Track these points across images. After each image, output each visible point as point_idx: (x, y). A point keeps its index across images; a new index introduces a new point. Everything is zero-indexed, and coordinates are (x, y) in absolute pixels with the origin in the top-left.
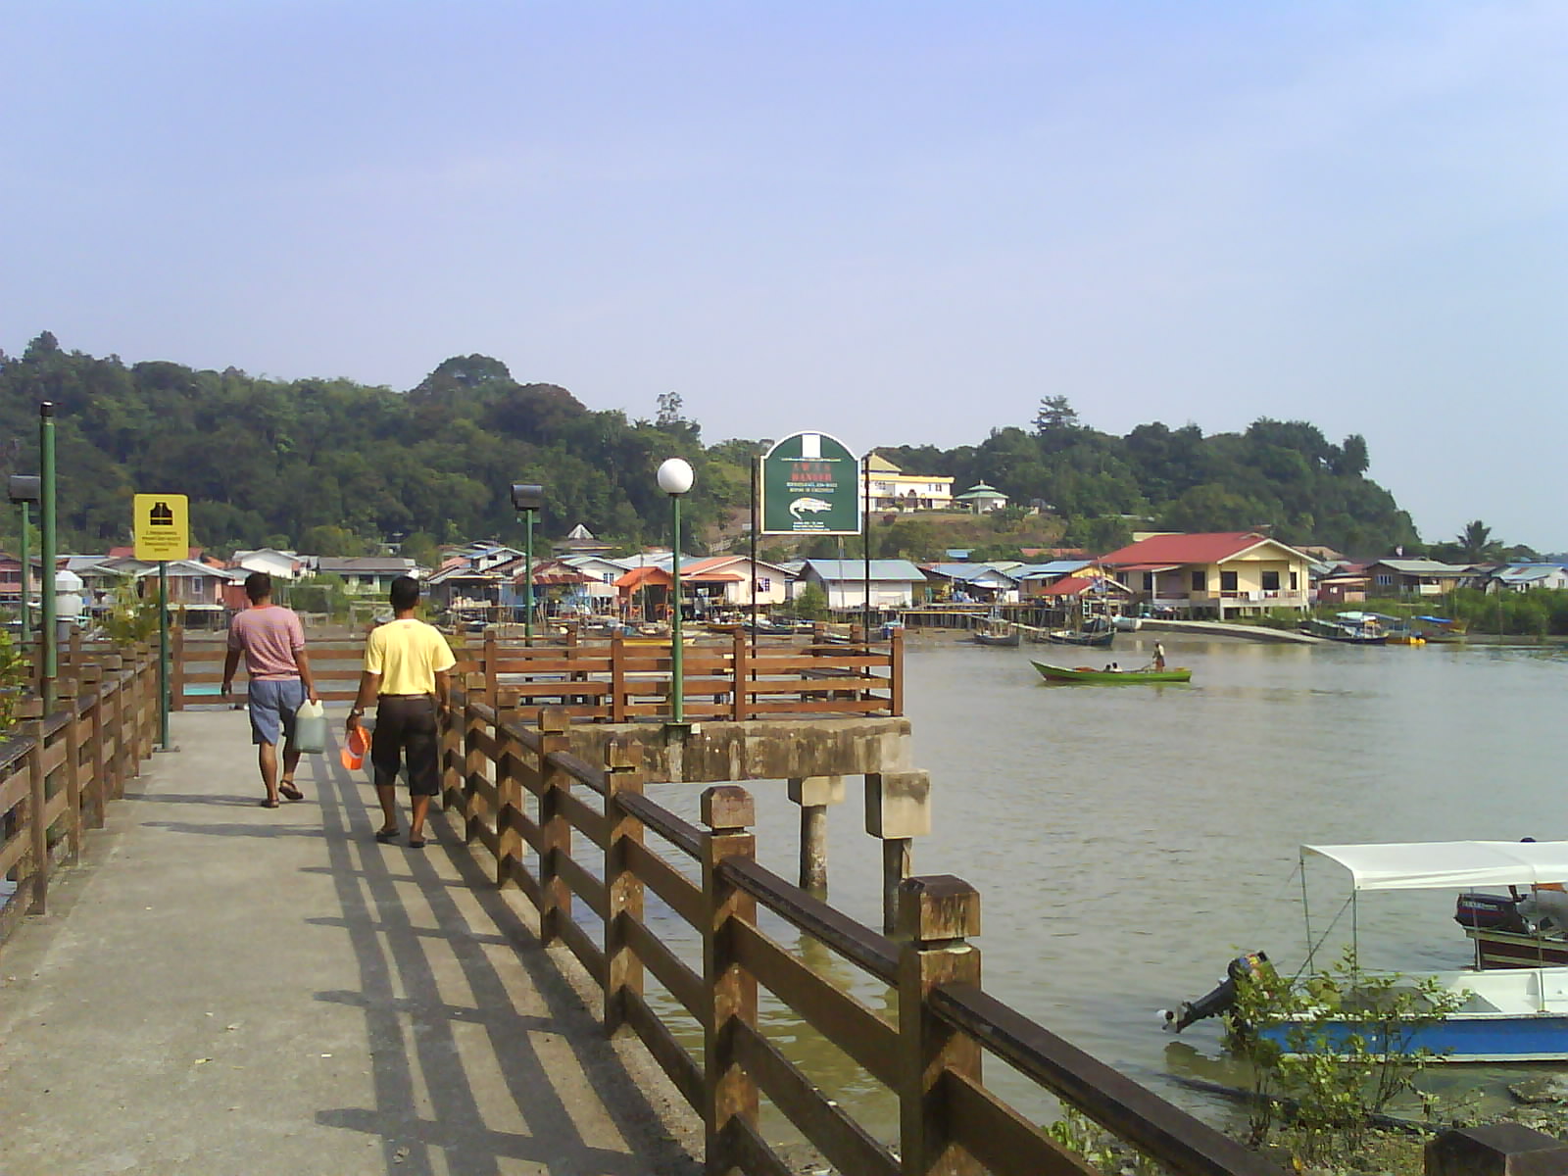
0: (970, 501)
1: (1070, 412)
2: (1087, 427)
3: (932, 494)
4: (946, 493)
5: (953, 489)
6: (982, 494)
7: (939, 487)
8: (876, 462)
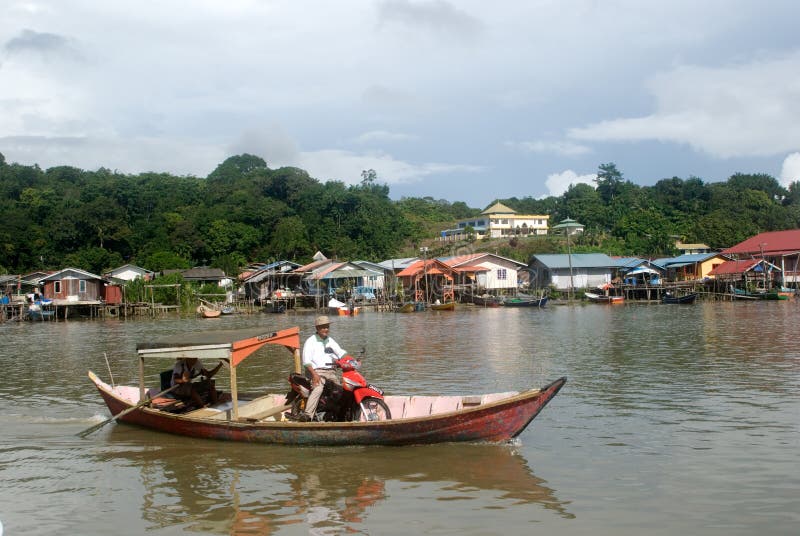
0: (561, 229)
1: (618, 174)
2: (628, 182)
3: (536, 225)
4: (544, 224)
5: (550, 223)
6: (570, 225)
7: (540, 222)
8: (499, 207)
